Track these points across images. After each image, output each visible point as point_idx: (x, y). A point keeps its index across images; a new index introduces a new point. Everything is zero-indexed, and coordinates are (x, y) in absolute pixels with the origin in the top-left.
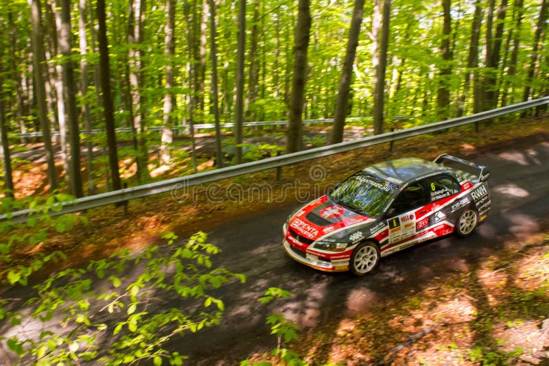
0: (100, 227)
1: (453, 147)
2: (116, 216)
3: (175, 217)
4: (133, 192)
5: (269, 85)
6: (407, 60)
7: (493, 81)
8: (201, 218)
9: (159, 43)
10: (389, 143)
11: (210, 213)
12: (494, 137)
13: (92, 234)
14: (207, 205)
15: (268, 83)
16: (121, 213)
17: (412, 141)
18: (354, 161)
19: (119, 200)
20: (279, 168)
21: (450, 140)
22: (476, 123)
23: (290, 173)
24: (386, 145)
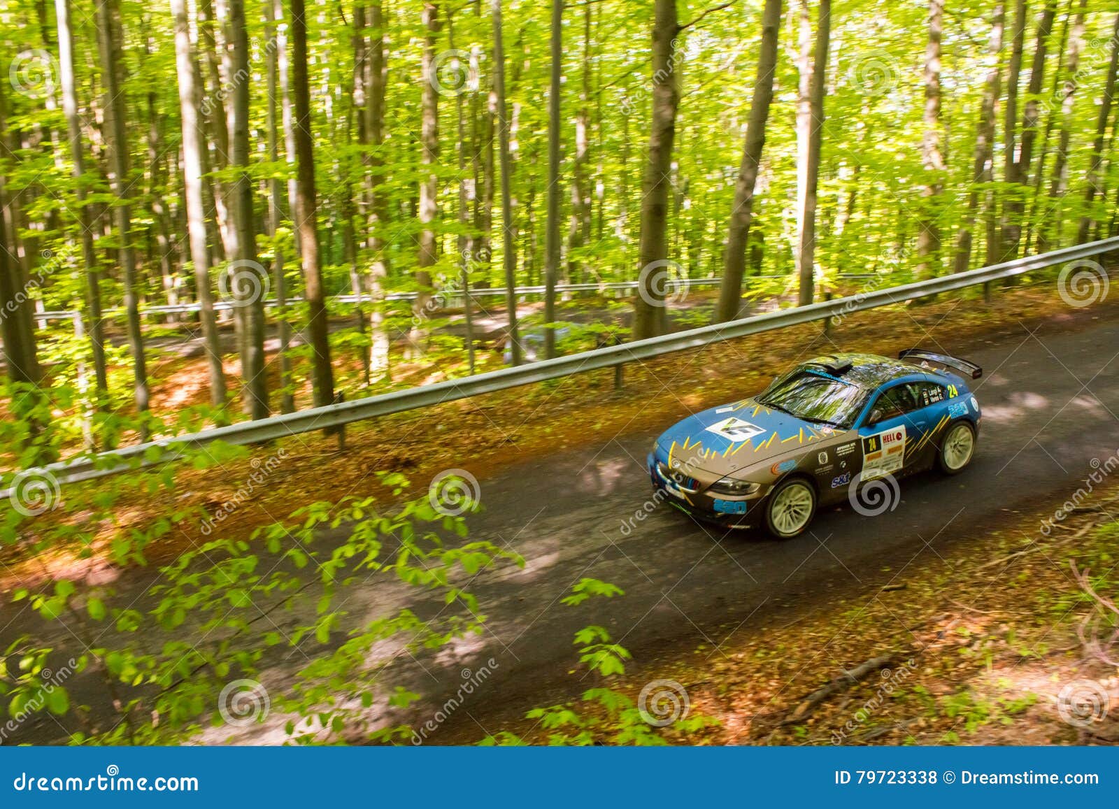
0: (295, 471)
1: (941, 328)
2: (323, 452)
3: (428, 454)
4: (353, 410)
5: (612, 216)
6: (864, 169)
7: (1018, 208)
8: (475, 456)
9: (412, 142)
10: (822, 321)
11: (491, 447)
12: (1018, 310)
13: (281, 483)
14: (487, 434)
15: (611, 212)
16: (333, 447)
17: (865, 317)
18: (756, 355)
19: (330, 422)
20: (619, 367)
21: (939, 316)
22: (986, 284)
23: (639, 375)
24: (815, 325)
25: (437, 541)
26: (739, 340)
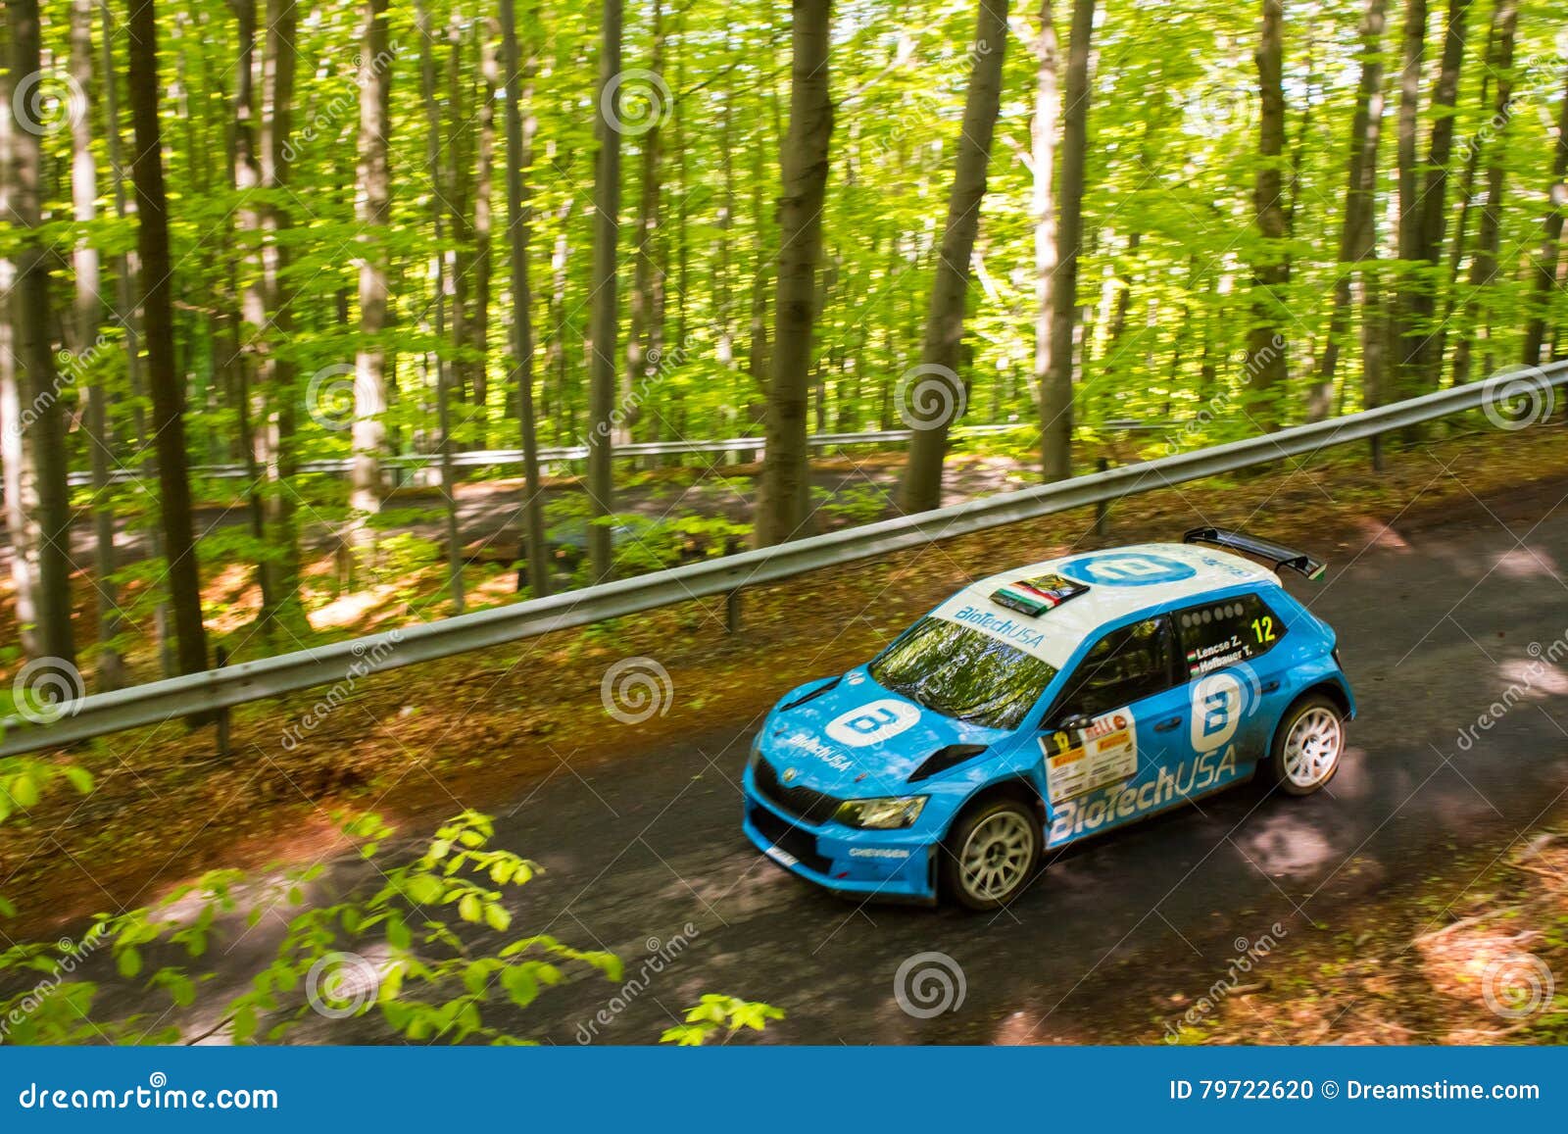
0: (134, 798)
1: (1299, 517)
2: (187, 759)
3: (387, 759)
4: (246, 680)
5: (700, 321)
6: (1145, 238)
7: (1423, 304)
8: (475, 763)
9: (339, 187)
10: (1092, 508)
11: (504, 746)
12: (1432, 484)
13: (106, 820)
14: (494, 720)
15: (698, 314)
16: (206, 749)
17: (1165, 499)
19: (201, 705)
20: (734, 597)
21: (1293, 497)
22: (1374, 440)
23: (769, 609)
24: (1081, 514)
25: (453, 941)
26: (946, 543)
